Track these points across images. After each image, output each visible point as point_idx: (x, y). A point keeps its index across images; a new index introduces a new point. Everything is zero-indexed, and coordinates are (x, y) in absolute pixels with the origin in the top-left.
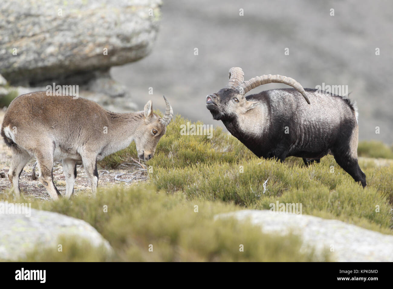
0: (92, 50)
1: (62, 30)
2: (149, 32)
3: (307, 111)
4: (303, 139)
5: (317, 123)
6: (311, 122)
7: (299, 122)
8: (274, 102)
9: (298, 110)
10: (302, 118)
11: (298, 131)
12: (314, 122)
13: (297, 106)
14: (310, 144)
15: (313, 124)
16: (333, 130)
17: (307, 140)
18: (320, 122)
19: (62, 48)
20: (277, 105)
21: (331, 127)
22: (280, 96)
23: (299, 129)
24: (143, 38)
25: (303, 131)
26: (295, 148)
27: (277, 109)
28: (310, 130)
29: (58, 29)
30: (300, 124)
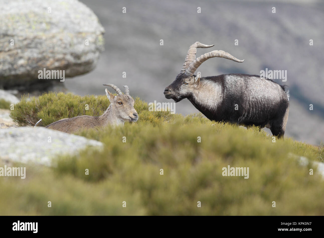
0: (52, 64)
1: (30, 48)
2: (94, 52)
3: (254, 90)
4: (251, 112)
5: (262, 100)
6: (258, 99)
7: (248, 99)
8: (228, 84)
9: (247, 90)
10: (251, 96)
11: (247, 106)
12: (260, 99)
13: (246, 87)
14: (256, 116)
15: (259, 100)
16: (275, 106)
17: (254, 113)
18: (265, 99)
19: (30, 62)
20: (230, 87)
21: (273, 103)
22: (233, 80)
23: (248, 105)
24: (90, 57)
25: (251, 106)
26: (245, 119)
27: (230, 89)
28: (257, 105)
29: (28, 47)
30: (249, 101)
